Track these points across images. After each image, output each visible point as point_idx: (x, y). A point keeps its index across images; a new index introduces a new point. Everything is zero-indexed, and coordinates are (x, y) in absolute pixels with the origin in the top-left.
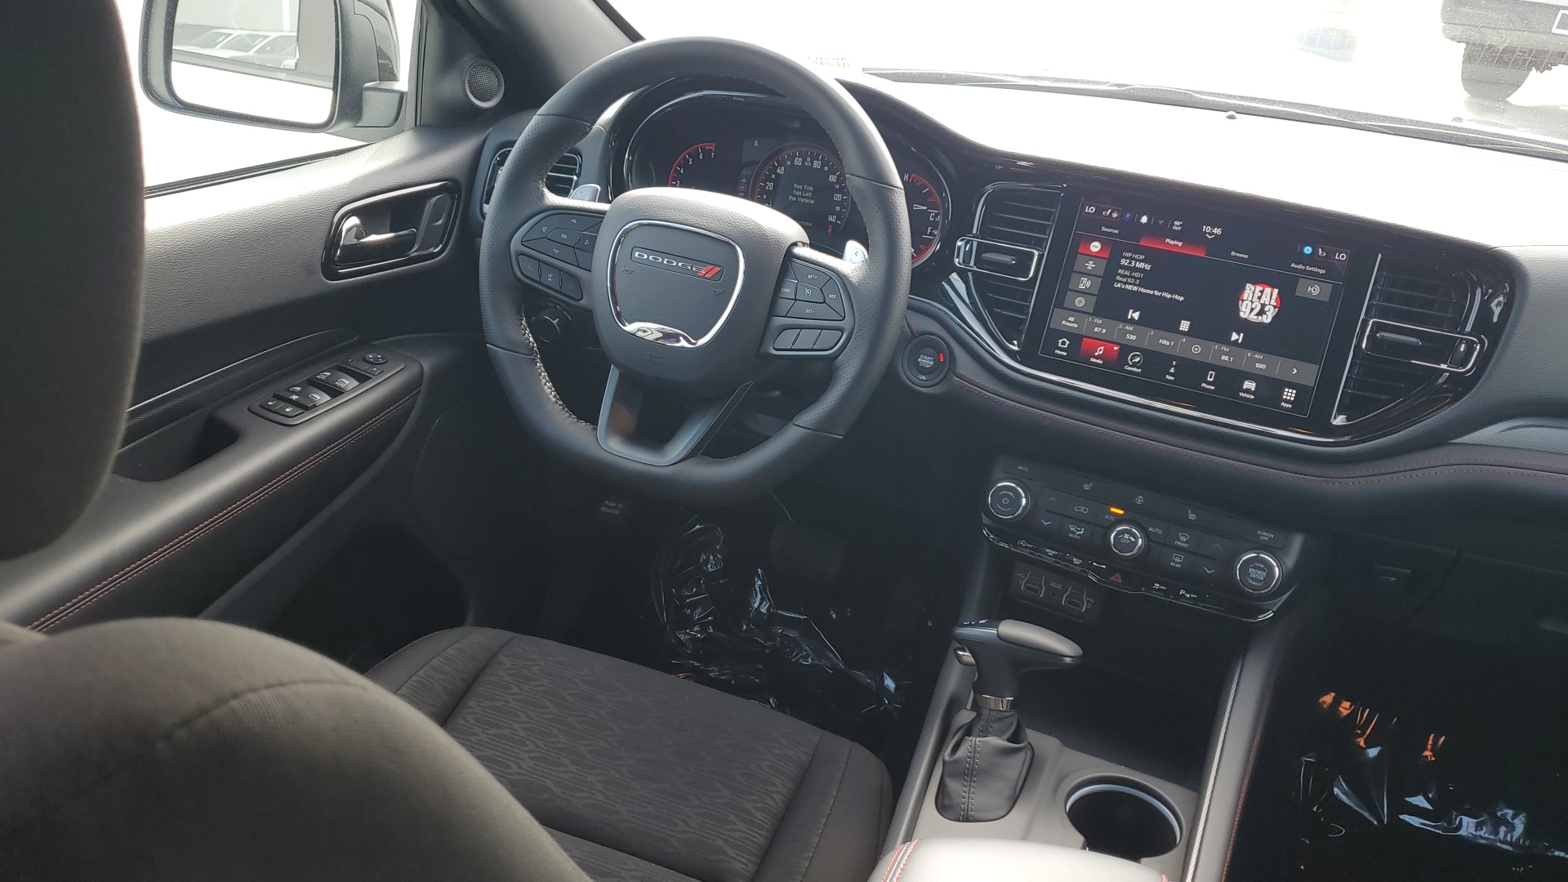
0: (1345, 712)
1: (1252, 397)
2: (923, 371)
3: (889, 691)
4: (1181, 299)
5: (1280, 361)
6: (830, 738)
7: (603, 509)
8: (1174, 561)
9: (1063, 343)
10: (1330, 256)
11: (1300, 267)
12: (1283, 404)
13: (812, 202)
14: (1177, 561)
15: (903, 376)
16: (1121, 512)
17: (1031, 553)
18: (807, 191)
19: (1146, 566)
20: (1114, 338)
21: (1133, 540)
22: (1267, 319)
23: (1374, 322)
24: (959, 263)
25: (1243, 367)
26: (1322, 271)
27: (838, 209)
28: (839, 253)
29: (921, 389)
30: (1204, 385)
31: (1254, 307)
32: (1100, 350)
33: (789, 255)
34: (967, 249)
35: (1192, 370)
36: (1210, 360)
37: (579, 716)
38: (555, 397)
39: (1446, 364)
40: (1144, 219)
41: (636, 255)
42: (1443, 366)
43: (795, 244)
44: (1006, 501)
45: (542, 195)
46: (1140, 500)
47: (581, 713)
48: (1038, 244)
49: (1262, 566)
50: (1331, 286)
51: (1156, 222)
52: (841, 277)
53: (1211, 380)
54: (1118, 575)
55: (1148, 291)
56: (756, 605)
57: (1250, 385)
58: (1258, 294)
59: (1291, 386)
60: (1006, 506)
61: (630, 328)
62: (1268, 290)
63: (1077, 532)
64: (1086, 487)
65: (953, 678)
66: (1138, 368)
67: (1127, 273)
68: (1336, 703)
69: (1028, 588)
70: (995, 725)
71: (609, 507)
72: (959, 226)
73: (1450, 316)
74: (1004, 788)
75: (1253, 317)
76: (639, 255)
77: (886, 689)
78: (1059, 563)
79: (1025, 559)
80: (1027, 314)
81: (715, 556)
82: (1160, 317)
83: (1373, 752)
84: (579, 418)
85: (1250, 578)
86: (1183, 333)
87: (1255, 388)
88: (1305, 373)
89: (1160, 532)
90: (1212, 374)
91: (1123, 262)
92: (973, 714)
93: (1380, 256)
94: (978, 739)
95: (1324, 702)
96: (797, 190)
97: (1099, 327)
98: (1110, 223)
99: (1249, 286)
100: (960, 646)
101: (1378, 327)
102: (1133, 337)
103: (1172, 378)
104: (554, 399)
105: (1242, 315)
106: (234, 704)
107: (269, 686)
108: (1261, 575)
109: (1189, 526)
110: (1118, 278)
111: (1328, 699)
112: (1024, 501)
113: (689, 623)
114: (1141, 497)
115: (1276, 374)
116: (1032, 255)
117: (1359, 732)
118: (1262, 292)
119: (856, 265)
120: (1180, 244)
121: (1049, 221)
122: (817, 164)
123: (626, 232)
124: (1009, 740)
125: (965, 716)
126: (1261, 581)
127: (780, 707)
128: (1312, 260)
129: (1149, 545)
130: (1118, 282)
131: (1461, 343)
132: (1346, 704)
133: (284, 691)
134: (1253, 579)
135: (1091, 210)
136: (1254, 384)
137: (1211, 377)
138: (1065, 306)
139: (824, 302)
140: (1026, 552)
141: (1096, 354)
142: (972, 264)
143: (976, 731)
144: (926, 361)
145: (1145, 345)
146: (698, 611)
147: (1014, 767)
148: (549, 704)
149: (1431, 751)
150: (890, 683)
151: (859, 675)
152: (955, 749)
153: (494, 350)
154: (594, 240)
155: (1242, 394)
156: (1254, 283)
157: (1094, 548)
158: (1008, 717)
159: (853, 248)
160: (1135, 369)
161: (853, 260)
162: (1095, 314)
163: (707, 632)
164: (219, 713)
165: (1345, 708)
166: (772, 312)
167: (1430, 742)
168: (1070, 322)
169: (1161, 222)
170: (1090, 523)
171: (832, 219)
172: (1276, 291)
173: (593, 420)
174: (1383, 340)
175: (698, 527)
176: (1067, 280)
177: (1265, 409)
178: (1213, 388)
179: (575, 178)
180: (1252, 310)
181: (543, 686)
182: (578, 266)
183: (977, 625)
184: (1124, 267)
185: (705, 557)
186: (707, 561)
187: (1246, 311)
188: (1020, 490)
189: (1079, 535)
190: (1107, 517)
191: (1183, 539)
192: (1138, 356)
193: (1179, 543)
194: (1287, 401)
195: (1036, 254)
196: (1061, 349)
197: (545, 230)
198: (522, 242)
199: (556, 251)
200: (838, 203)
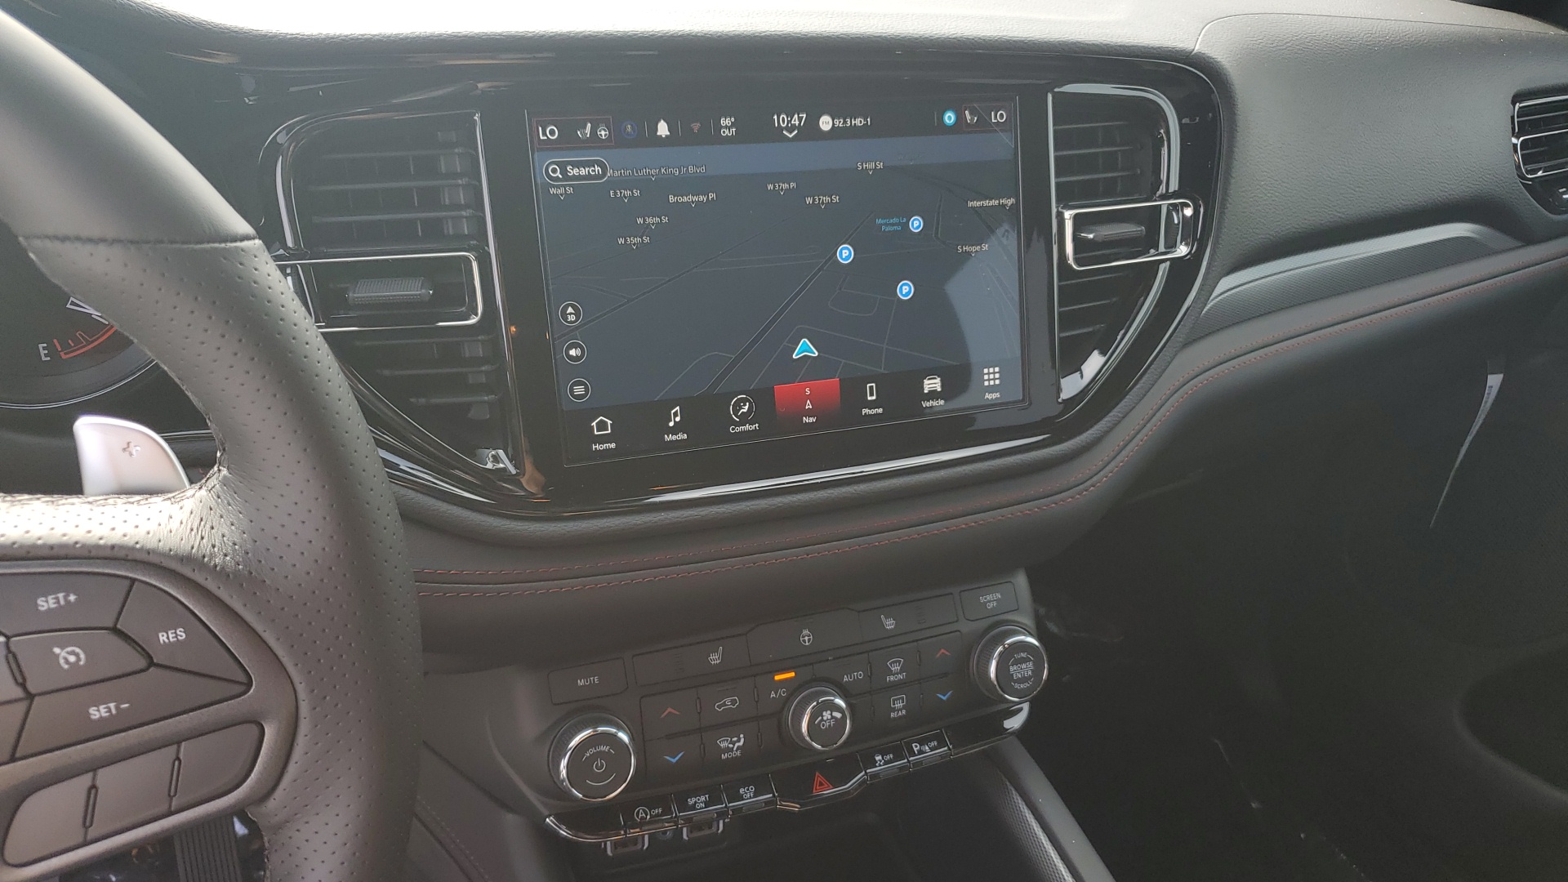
1: (942, 403)
8: (894, 710)
9: (602, 427)
12: (987, 396)
14: (899, 706)
16: (789, 674)
21: (839, 716)
23: (1072, 216)
25: (913, 358)
30: (865, 411)
32: (676, 414)
35: (839, 392)
36: (859, 365)
40: (663, 129)
42: (1153, 255)
44: (599, 768)
46: (806, 637)
49: (1023, 655)
51: (686, 128)
53: (874, 398)
54: (819, 778)
57: (932, 384)
59: (993, 360)
60: (595, 757)
63: (733, 745)
64: (715, 659)
66: (752, 422)
85: (1015, 681)
87: (942, 386)
89: (859, 675)
90: (871, 388)
101: (1080, 223)
103: (812, 420)
108: (1028, 668)
112: (631, 747)
114: (806, 632)
126: (1030, 677)
134: (1018, 681)
136: (938, 380)
137: (872, 395)
141: (671, 424)
145: (748, 378)
155: (925, 404)
160: (747, 427)
169: (695, 126)
170: (748, 721)
177: (967, 415)
178: (880, 411)
188: (601, 729)
189: (738, 748)
190: (773, 695)
191: (896, 668)
192: (744, 401)
193: (892, 678)
194: (992, 389)
195: (472, 258)
196: (602, 440)
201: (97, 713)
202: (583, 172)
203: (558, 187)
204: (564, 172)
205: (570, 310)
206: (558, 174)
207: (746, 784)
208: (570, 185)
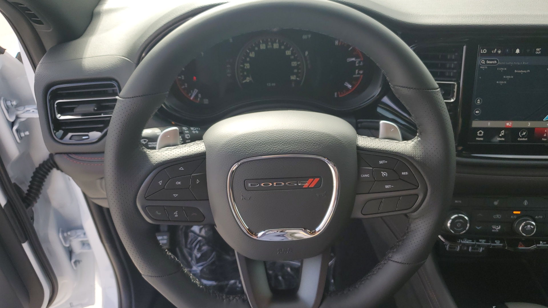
9: (480, 133)
16: (519, 212)
21: (532, 227)
27: (296, 71)
32: (502, 133)
40: (518, 51)
41: (249, 185)
44: (459, 225)
46: (526, 203)
51: (525, 51)
54: (520, 243)
60: (458, 222)
64: (496, 203)
69: (451, 248)
76: (251, 185)
89: (541, 217)
103: (545, 139)
112: (468, 222)
114: (526, 201)
116: (453, 85)
122: (276, 46)
135: (484, 51)
141: (500, 135)
160: (523, 139)
169: (528, 50)
170: (503, 222)
171: (293, 78)
188: (460, 215)
189: (498, 229)
190: (512, 217)
192: (524, 131)
195: (456, 84)
196: (480, 137)
197: (160, 183)
198: (145, 198)
199: (175, 195)
200: (295, 68)
201: (387, 187)
202: (491, 62)
203: (483, 66)
204: (486, 62)
205: (479, 100)
206: (484, 63)
207: (497, 239)
208: (486, 66)
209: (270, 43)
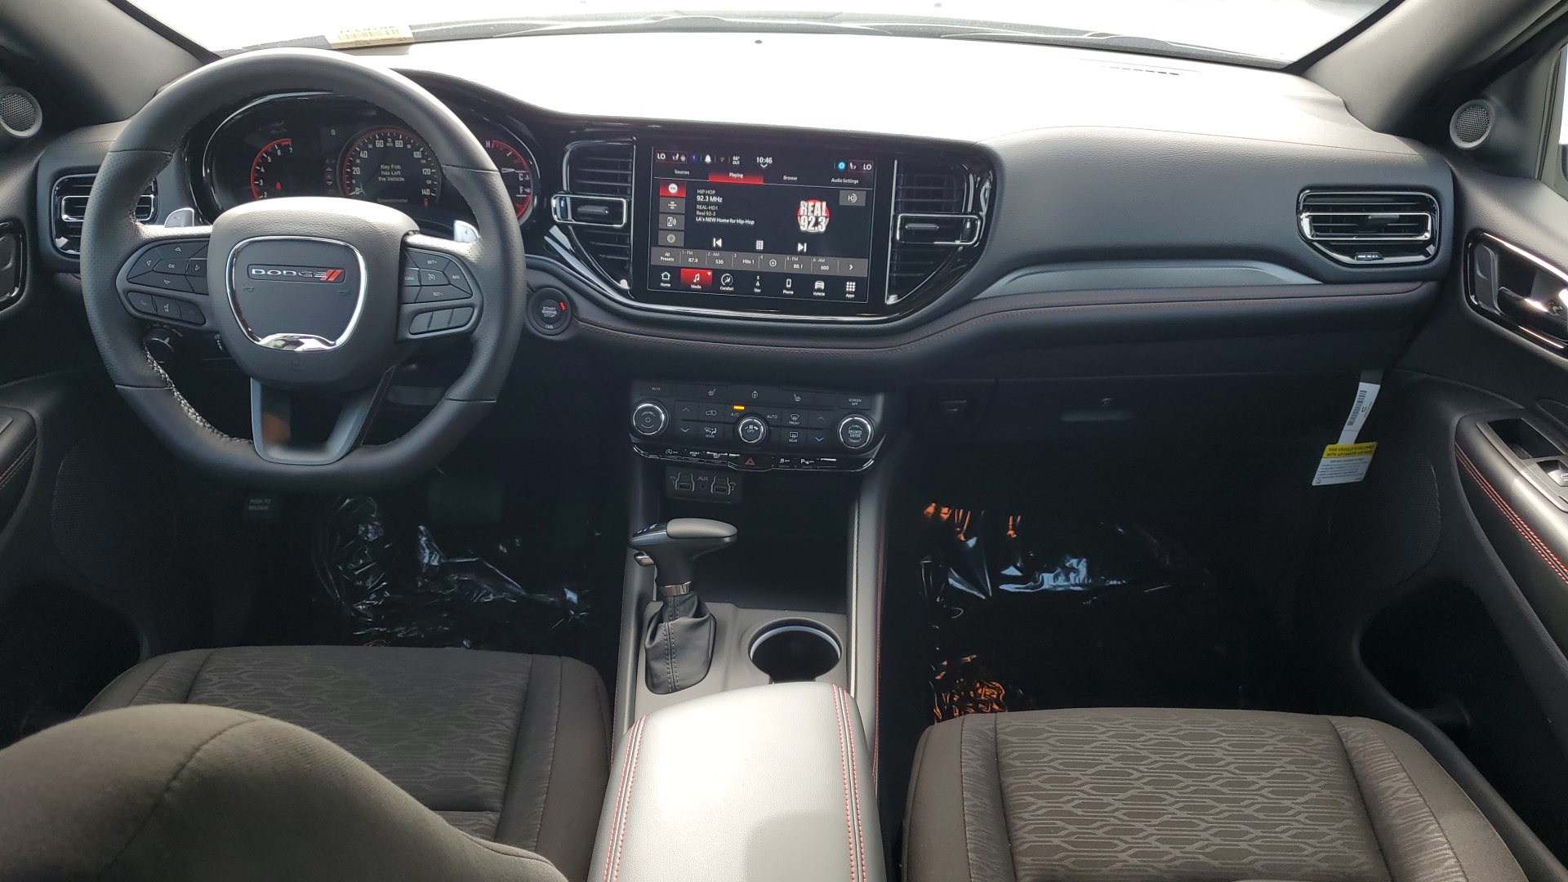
0: (945, 517)
1: (824, 294)
2: (548, 320)
3: (573, 603)
4: (752, 223)
5: (838, 261)
6: (540, 659)
7: (251, 508)
8: (791, 438)
9: (666, 276)
10: (859, 168)
11: (839, 180)
12: (847, 295)
13: (403, 179)
14: (794, 437)
15: (534, 331)
16: (743, 408)
17: (678, 458)
18: (395, 170)
19: (771, 446)
20: (706, 265)
21: (757, 429)
22: (822, 228)
23: (902, 218)
24: (558, 219)
25: (812, 271)
26: (856, 182)
27: (429, 182)
28: (449, 234)
29: (551, 337)
30: (785, 291)
31: (810, 220)
32: (697, 277)
33: (405, 245)
34: (562, 205)
35: (774, 280)
36: (785, 270)
37: (302, 706)
38: (201, 421)
39: (958, 239)
40: (708, 159)
41: (254, 272)
42: (958, 242)
43: (407, 234)
44: (648, 420)
45: (137, 230)
46: (755, 394)
47: (303, 703)
48: (624, 192)
49: (858, 427)
50: (865, 192)
51: (718, 160)
52: (460, 258)
53: (790, 286)
54: (751, 459)
55: (724, 221)
56: (426, 560)
57: (820, 285)
58: (811, 209)
59: (851, 279)
60: (646, 415)
61: (263, 342)
62: (818, 204)
63: (711, 432)
64: (711, 393)
65: (637, 579)
66: (730, 287)
67: (704, 208)
68: (938, 511)
69: (681, 486)
70: (681, 608)
71: (257, 505)
72: (550, 186)
73: (955, 201)
74: (696, 656)
75: (811, 229)
76: (256, 272)
77: (570, 602)
78: (702, 461)
79: (671, 464)
80: (629, 256)
81: (373, 525)
82: (738, 241)
83: (972, 542)
84: (232, 436)
85: (850, 438)
86: (760, 252)
87: (825, 287)
88: (858, 267)
89: (776, 417)
90: (789, 281)
91: (699, 198)
92: (661, 604)
93: (896, 162)
94: (670, 623)
95: (929, 513)
96: (384, 170)
97: (692, 258)
98: (681, 166)
99: (803, 203)
100: (638, 552)
101: (905, 221)
102: (721, 262)
103: (759, 291)
104: (201, 424)
105: (802, 228)
106: (198, 754)
107: (213, 737)
108: (858, 434)
109: (795, 407)
110: (698, 213)
111: (931, 509)
112: (663, 416)
113: (364, 594)
114: (755, 392)
115: (838, 272)
116: (621, 204)
117: (959, 529)
118: (814, 206)
119: (470, 244)
120: (742, 176)
121: (628, 170)
122: (399, 144)
123: (236, 254)
124: (695, 616)
125: (654, 607)
126: (859, 438)
127: (475, 646)
128: (846, 173)
129: (770, 430)
130: (699, 216)
131: (966, 221)
132: (945, 510)
133: (223, 736)
134: (853, 438)
135: (662, 157)
136: (823, 284)
137: (789, 284)
138: (660, 243)
139: (450, 284)
140: (674, 458)
141: (695, 281)
142: (570, 217)
143: (666, 616)
144: (550, 312)
145: (732, 267)
146: (369, 581)
147: (704, 635)
148: (269, 704)
149: (1013, 530)
150: (571, 596)
151: (541, 597)
152: (653, 637)
153: (124, 389)
154: (204, 264)
155: (815, 294)
156: (807, 200)
157: (730, 441)
158: (688, 599)
159: (461, 227)
160: (728, 289)
161: (465, 240)
162: (687, 246)
163: (384, 597)
164: (192, 763)
165: (945, 512)
166: (401, 301)
167: (1011, 523)
168: (667, 257)
169: (722, 159)
170: (719, 422)
171: (426, 192)
172: (824, 204)
173: (248, 436)
174: (911, 231)
175: (347, 501)
176: (656, 221)
177: (835, 302)
178: (792, 293)
179: (152, 196)
180: (809, 223)
181: (256, 689)
182: (194, 293)
183: (649, 531)
184: (702, 203)
185: (363, 529)
186: (366, 532)
187: (805, 224)
188: (659, 409)
189: (714, 433)
190: (731, 414)
191: (795, 418)
192: (729, 277)
193: (792, 423)
194: (850, 293)
195: (625, 202)
196: (665, 282)
197: (149, 263)
198: (128, 280)
199: (167, 282)
200: (428, 177)
209: (389, 140)
